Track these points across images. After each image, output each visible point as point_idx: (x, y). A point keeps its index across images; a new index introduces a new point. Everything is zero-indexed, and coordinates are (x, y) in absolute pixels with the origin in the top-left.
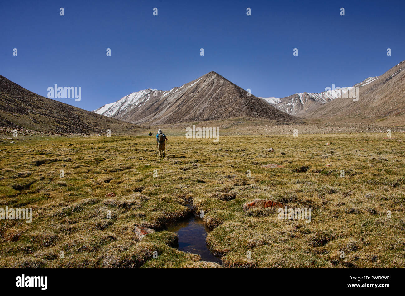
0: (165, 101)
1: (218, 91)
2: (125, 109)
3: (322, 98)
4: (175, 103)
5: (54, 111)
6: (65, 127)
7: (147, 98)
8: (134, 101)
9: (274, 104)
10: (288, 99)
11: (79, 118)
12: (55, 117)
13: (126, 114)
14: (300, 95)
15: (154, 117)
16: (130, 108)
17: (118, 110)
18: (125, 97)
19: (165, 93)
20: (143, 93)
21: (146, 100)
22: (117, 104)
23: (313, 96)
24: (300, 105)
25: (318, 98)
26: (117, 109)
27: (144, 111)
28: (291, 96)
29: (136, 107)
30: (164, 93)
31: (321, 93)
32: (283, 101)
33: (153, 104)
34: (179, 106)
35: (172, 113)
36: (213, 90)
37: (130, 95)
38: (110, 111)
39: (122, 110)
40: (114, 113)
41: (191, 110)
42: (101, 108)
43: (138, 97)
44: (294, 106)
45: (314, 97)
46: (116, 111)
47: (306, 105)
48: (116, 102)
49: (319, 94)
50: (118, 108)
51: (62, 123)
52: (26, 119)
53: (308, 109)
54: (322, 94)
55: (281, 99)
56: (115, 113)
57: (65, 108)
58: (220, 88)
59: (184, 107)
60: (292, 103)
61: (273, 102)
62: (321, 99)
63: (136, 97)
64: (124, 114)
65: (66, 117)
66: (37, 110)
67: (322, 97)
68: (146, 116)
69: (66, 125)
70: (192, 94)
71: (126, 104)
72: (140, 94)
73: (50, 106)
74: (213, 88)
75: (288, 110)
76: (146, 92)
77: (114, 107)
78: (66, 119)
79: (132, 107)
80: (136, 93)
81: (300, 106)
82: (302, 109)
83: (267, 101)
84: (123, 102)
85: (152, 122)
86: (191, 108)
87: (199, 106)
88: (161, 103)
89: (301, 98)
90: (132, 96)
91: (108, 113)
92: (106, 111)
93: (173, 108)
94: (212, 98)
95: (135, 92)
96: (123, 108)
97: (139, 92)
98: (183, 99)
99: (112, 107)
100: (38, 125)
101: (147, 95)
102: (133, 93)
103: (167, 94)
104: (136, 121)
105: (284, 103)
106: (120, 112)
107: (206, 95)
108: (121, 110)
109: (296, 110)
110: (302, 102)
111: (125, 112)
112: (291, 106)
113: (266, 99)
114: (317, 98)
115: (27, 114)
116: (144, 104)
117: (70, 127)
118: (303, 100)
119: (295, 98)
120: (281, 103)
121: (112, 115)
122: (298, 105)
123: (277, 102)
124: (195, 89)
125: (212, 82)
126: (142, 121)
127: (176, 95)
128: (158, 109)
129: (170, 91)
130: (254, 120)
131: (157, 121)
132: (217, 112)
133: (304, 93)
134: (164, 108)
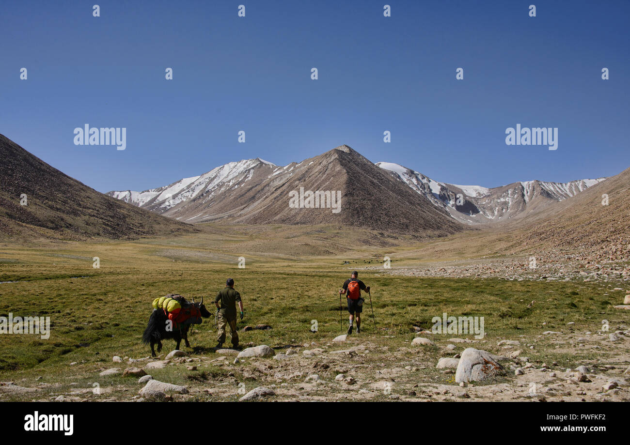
0: (265, 186)
1: (328, 183)
2: (213, 190)
3: (568, 193)
4: (273, 193)
5: (101, 211)
6: (110, 229)
7: (248, 176)
8: (230, 177)
9: (474, 198)
10: (502, 191)
11: (124, 217)
12: (102, 218)
13: (212, 199)
14: (525, 184)
15: (242, 212)
16: (219, 190)
17: (201, 191)
18: (218, 168)
19: (277, 169)
20: (246, 164)
21: (247, 180)
22: (201, 180)
23: (550, 187)
24: (521, 202)
25: (560, 191)
26: (201, 189)
27: (236, 199)
28: (509, 186)
29: (229, 190)
30: (275, 170)
31: (569, 184)
32: (493, 193)
33: (251, 189)
34: (275, 198)
35: (263, 208)
36: (323, 180)
37: (225, 166)
38: (188, 191)
39: (208, 191)
40: (194, 195)
42: (174, 184)
43: (239, 171)
44: (510, 204)
45: (551, 191)
46: (198, 191)
47: (532, 203)
48: (202, 175)
50: (203, 186)
51: (108, 225)
52: (79, 221)
53: (532, 211)
54: (571, 184)
55: (490, 189)
56: (197, 195)
57: (111, 205)
58: (332, 178)
59: (279, 202)
60: (507, 198)
61: (474, 195)
62: (566, 194)
63: (234, 170)
64: (208, 199)
65: (112, 217)
66: (87, 210)
67: (568, 191)
68: (234, 207)
69: (111, 226)
70: (297, 182)
71: (216, 182)
72: (242, 166)
73: (97, 205)
74: (323, 178)
75: (498, 211)
76: (251, 164)
77: (196, 183)
78: (111, 220)
79: (223, 189)
80: (236, 163)
81: (521, 204)
82: (523, 210)
83: (465, 192)
84: (212, 177)
85: (235, 218)
89: (525, 190)
90: (227, 168)
91: (185, 195)
92: (183, 190)
95: (234, 161)
96: (210, 187)
97: (240, 162)
98: (284, 188)
99: (193, 183)
100: (90, 227)
101: (249, 170)
102: (230, 163)
103: (278, 172)
104: (219, 213)
105: (494, 196)
106: (205, 195)
109: (511, 211)
110: (527, 198)
111: (210, 196)
112: (506, 203)
114: (557, 191)
115: (80, 216)
116: (242, 186)
117: (114, 228)
118: (529, 194)
119: (515, 189)
120: (489, 196)
121: (192, 198)
122: (518, 203)
123: (482, 195)
124: (304, 175)
125: (326, 168)
126: (225, 215)
127: (284, 177)
128: (253, 199)
129: (285, 168)
130: (346, 229)
131: (241, 219)
132: (311, 214)
133: (533, 181)
134: (259, 199)
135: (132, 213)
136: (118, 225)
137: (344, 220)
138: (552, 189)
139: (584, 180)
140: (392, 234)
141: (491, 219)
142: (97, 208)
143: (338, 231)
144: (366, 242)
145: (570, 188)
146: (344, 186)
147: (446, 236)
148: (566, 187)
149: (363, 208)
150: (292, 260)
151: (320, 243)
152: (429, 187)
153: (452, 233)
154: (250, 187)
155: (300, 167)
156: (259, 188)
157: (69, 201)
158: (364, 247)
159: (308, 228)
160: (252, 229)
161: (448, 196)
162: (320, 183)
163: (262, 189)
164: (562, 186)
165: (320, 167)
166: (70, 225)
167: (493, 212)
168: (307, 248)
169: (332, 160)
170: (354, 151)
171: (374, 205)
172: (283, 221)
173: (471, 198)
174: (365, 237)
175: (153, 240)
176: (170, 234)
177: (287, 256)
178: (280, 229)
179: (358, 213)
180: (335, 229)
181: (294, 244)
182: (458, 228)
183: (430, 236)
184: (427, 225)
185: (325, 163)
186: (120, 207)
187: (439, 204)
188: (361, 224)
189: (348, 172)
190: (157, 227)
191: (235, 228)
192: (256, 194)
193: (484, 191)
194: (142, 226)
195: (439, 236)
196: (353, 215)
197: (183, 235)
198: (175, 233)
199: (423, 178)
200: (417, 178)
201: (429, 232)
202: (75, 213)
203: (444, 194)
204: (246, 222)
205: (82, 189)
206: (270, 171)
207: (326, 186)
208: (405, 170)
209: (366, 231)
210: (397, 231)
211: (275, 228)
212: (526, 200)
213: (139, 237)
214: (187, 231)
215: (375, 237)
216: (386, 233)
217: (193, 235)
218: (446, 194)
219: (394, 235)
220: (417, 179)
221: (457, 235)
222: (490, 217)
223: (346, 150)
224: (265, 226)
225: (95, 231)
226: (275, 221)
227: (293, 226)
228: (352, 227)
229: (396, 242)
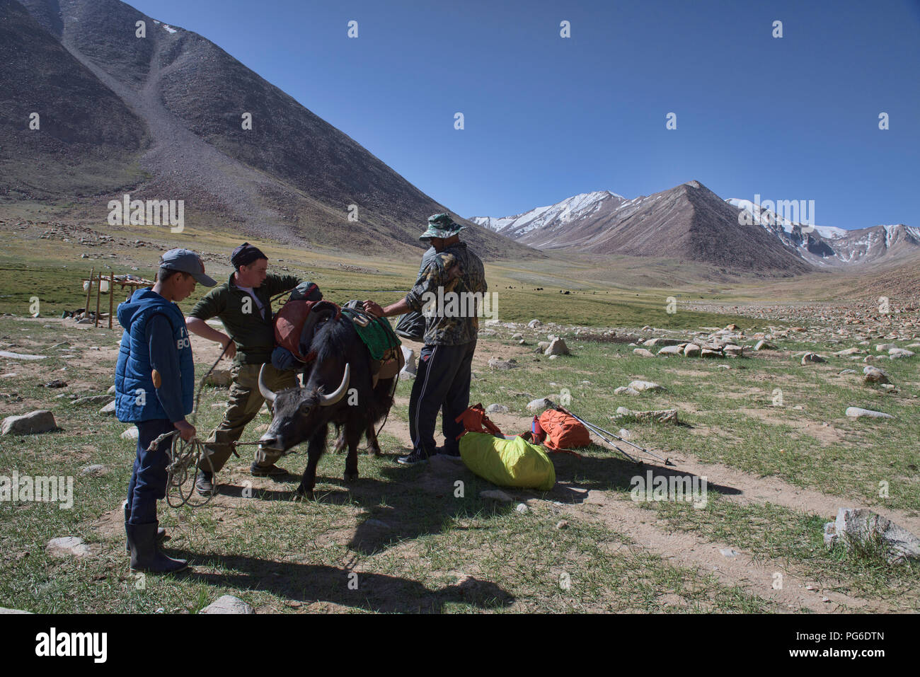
0: (612, 218)
1: (672, 218)
2: (563, 219)
4: (619, 225)
7: (597, 207)
8: (579, 209)
9: (830, 240)
10: (862, 233)
11: (483, 241)
13: (561, 228)
14: (888, 228)
15: (588, 242)
16: (569, 220)
17: (552, 220)
18: (568, 200)
19: (625, 202)
20: (596, 196)
21: (595, 211)
22: (553, 209)
23: (917, 233)
24: (882, 247)
26: (552, 218)
27: (583, 229)
28: (870, 229)
29: (577, 220)
30: (623, 203)
32: (851, 235)
33: (599, 220)
34: (621, 230)
36: (669, 215)
37: (576, 197)
38: (541, 220)
39: (559, 220)
40: (545, 224)
41: (630, 239)
42: (528, 212)
43: (588, 202)
44: (868, 248)
45: (916, 237)
46: (550, 220)
47: (894, 249)
48: (554, 205)
50: (554, 215)
53: (893, 256)
55: (848, 231)
56: (548, 224)
58: (678, 213)
59: (624, 234)
60: (866, 242)
61: (830, 236)
63: (584, 201)
64: (558, 227)
68: (582, 236)
70: (642, 216)
72: (592, 197)
75: (855, 255)
76: (601, 196)
77: (548, 213)
79: (572, 219)
80: (587, 195)
81: (881, 249)
82: (882, 255)
83: (820, 232)
84: (563, 207)
85: (580, 247)
86: (631, 236)
87: (642, 235)
89: (888, 234)
90: (579, 198)
91: (538, 223)
92: (536, 218)
93: (614, 231)
94: (662, 226)
95: (585, 193)
96: (561, 217)
97: (590, 194)
98: (630, 220)
99: (545, 212)
101: (598, 202)
102: (581, 195)
103: (626, 205)
104: (567, 241)
105: (852, 239)
106: (555, 224)
107: (657, 220)
108: (557, 219)
109: (869, 256)
110: (888, 243)
111: (560, 225)
112: (864, 247)
116: (591, 216)
118: (891, 238)
119: (876, 233)
120: (846, 238)
121: (543, 226)
122: (878, 247)
123: (839, 237)
124: (650, 209)
125: (674, 202)
126: (572, 243)
127: (632, 210)
128: (600, 229)
129: (633, 201)
130: (687, 264)
131: (586, 248)
132: (654, 247)
133: (898, 226)
134: (605, 230)
135: (489, 238)
136: (477, 248)
137: (686, 255)
138: (919, 234)
140: (734, 271)
141: (845, 262)
143: (679, 265)
144: (707, 277)
146: (690, 222)
147: (792, 276)
149: (707, 244)
150: (627, 289)
151: (659, 275)
152: (781, 226)
153: (799, 274)
154: (597, 218)
155: (648, 200)
156: (606, 219)
158: (703, 282)
159: (650, 260)
160: (596, 258)
161: (801, 236)
162: (666, 218)
163: (609, 221)
165: (667, 202)
167: (849, 255)
168: (644, 279)
169: (680, 195)
170: (704, 187)
171: (719, 242)
172: (626, 252)
173: (825, 239)
174: (705, 272)
176: (521, 258)
177: (622, 286)
178: (622, 260)
179: (701, 248)
180: (677, 263)
181: (632, 274)
182: (807, 269)
183: (774, 276)
184: (773, 264)
185: (672, 197)
186: (479, 232)
187: (791, 244)
188: (703, 260)
189: (695, 208)
190: (510, 251)
191: (580, 256)
192: (603, 225)
193: (842, 232)
194: (497, 249)
195: (785, 276)
196: (696, 250)
197: (533, 260)
198: (525, 258)
201: (774, 272)
203: (797, 234)
204: (591, 250)
206: (618, 203)
207: (672, 221)
209: (708, 266)
210: (740, 268)
211: (618, 259)
212: (887, 245)
214: (536, 257)
215: (716, 273)
216: (728, 270)
217: (541, 260)
218: (799, 233)
219: (736, 272)
221: (804, 276)
222: (845, 260)
223: (695, 185)
224: (609, 256)
226: (618, 251)
227: (636, 257)
228: (693, 262)
229: (737, 279)
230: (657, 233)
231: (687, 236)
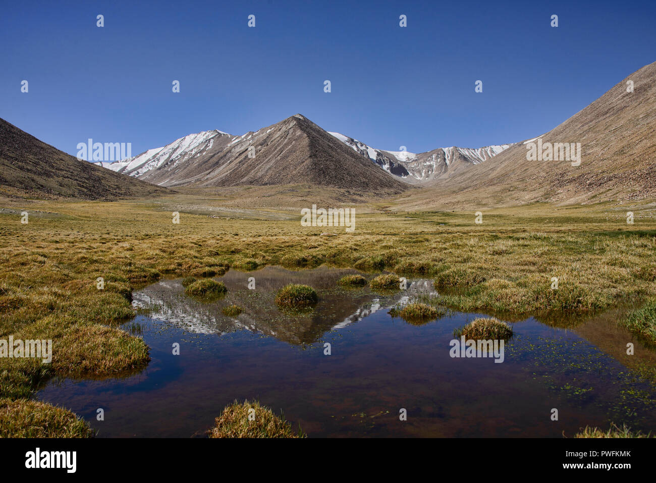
0: (227, 152)
1: (290, 147)
2: (176, 159)
3: (480, 157)
4: (237, 158)
5: (75, 173)
6: (86, 190)
7: (209, 145)
8: (192, 147)
9: (405, 162)
10: (426, 156)
11: (99, 179)
13: (177, 167)
14: (446, 150)
15: (208, 176)
16: (183, 158)
17: (166, 160)
18: (179, 140)
19: (235, 138)
20: (206, 135)
21: (208, 148)
22: (166, 150)
23: (465, 152)
24: (444, 165)
25: (473, 155)
26: (166, 158)
27: (200, 165)
28: (433, 152)
29: (191, 158)
31: (480, 149)
32: (419, 157)
33: (214, 155)
34: (240, 162)
35: (229, 172)
36: (285, 144)
37: (187, 137)
38: (154, 161)
40: (160, 164)
41: (252, 169)
42: (141, 154)
43: (199, 142)
44: (434, 167)
45: (467, 155)
46: (163, 161)
47: (453, 166)
48: (165, 146)
49: (476, 150)
50: (167, 156)
51: (83, 186)
52: (53, 182)
53: (453, 172)
54: (482, 150)
55: (417, 155)
56: (162, 164)
57: (86, 168)
58: (294, 142)
59: (245, 166)
60: (432, 162)
61: (404, 159)
62: (478, 158)
63: (195, 141)
64: (173, 166)
65: (87, 179)
66: (60, 172)
67: (479, 155)
68: (199, 173)
69: (86, 188)
71: (179, 152)
72: (201, 137)
73: (71, 167)
74: (285, 142)
75: (425, 173)
76: (210, 135)
77: (160, 154)
78: (87, 181)
79: (186, 158)
80: (196, 135)
81: (444, 167)
82: (445, 172)
83: (396, 157)
84: (175, 148)
85: (202, 182)
86: (252, 167)
87: (262, 165)
88: (223, 155)
89: (446, 155)
90: (189, 139)
91: (151, 164)
92: (149, 160)
93: (233, 164)
94: (281, 155)
95: (194, 133)
96: (174, 157)
97: (199, 133)
99: (158, 154)
100: (64, 189)
101: (210, 140)
102: (191, 135)
103: (237, 141)
104: (186, 178)
105: (421, 161)
106: (169, 164)
107: (274, 150)
108: (171, 159)
109: (436, 173)
110: (448, 162)
111: (175, 164)
112: (431, 166)
113: (395, 155)
114: (471, 156)
115: (53, 177)
116: (204, 154)
117: (90, 190)
118: (449, 158)
119: (438, 154)
120: (416, 160)
121: (157, 167)
122: (441, 166)
123: (411, 160)
124: (265, 141)
125: (287, 133)
126: (193, 180)
127: (245, 144)
128: (217, 164)
129: (243, 137)
130: (315, 188)
131: (209, 182)
132: (279, 175)
133: (452, 148)
134: (223, 164)
135: (107, 176)
136: (94, 187)
137: (312, 180)
138: (467, 153)
139: (492, 147)
140: (357, 192)
141: (419, 180)
142: (71, 170)
143: (308, 190)
144: (338, 199)
145: (481, 153)
146: (308, 148)
147: (400, 193)
148: (478, 152)
149: (327, 168)
152: (367, 152)
153: (403, 191)
154: (212, 154)
155: (259, 134)
156: (221, 154)
157: (41, 163)
159: (279, 188)
160: (221, 190)
161: (384, 160)
162: (283, 147)
163: (225, 156)
164: (475, 151)
165: (279, 133)
166: (42, 186)
167: (421, 174)
169: (290, 126)
170: (308, 120)
171: (337, 166)
172: (251, 183)
173: (401, 162)
174: (334, 195)
175: (132, 201)
176: (148, 195)
178: (251, 190)
179: (324, 172)
180: (306, 188)
182: (405, 187)
183: (388, 194)
184: (382, 184)
185: (284, 129)
188: (328, 183)
189: (308, 136)
190: (133, 188)
191: (206, 190)
192: (220, 160)
193: (413, 156)
194: (118, 187)
195: (395, 194)
196: (320, 175)
197: (162, 196)
198: (152, 194)
199: (362, 146)
200: (356, 145)
201: (386, 190)
202: (48, 174)
204: (214, 184)
205: (55, 153)
206: (230, 140)
207: (290, 149)
208: (346, 139)
209: (334, 189)
210: (360, 189)
211: (246, 189)
212: (447, 163)
213: (118, 198)
214: (164, 192)
215: (343, 195)
216: (352, 192)
217: (171, 195)
218: (381, 158)
219: (359, 193)
220: (357, 147)
222: (419, 178)
223: (301, 117)
224: (235, 188)
225: (70, 192)
226: (242, 183)
227: (262, 187)
228: (320, 186)
229: (362, 199)
230: (276, 163)
231: (308, 162)
